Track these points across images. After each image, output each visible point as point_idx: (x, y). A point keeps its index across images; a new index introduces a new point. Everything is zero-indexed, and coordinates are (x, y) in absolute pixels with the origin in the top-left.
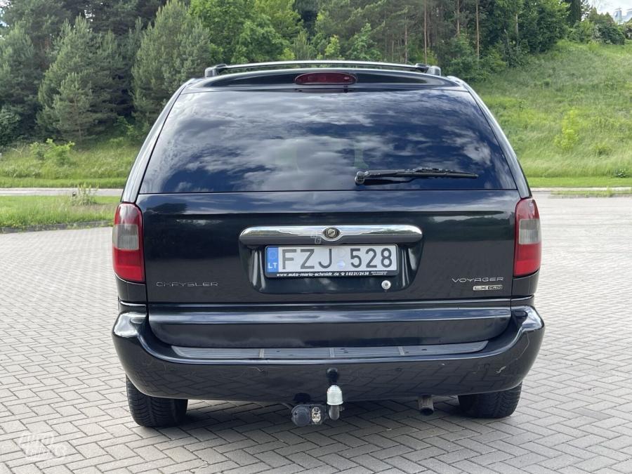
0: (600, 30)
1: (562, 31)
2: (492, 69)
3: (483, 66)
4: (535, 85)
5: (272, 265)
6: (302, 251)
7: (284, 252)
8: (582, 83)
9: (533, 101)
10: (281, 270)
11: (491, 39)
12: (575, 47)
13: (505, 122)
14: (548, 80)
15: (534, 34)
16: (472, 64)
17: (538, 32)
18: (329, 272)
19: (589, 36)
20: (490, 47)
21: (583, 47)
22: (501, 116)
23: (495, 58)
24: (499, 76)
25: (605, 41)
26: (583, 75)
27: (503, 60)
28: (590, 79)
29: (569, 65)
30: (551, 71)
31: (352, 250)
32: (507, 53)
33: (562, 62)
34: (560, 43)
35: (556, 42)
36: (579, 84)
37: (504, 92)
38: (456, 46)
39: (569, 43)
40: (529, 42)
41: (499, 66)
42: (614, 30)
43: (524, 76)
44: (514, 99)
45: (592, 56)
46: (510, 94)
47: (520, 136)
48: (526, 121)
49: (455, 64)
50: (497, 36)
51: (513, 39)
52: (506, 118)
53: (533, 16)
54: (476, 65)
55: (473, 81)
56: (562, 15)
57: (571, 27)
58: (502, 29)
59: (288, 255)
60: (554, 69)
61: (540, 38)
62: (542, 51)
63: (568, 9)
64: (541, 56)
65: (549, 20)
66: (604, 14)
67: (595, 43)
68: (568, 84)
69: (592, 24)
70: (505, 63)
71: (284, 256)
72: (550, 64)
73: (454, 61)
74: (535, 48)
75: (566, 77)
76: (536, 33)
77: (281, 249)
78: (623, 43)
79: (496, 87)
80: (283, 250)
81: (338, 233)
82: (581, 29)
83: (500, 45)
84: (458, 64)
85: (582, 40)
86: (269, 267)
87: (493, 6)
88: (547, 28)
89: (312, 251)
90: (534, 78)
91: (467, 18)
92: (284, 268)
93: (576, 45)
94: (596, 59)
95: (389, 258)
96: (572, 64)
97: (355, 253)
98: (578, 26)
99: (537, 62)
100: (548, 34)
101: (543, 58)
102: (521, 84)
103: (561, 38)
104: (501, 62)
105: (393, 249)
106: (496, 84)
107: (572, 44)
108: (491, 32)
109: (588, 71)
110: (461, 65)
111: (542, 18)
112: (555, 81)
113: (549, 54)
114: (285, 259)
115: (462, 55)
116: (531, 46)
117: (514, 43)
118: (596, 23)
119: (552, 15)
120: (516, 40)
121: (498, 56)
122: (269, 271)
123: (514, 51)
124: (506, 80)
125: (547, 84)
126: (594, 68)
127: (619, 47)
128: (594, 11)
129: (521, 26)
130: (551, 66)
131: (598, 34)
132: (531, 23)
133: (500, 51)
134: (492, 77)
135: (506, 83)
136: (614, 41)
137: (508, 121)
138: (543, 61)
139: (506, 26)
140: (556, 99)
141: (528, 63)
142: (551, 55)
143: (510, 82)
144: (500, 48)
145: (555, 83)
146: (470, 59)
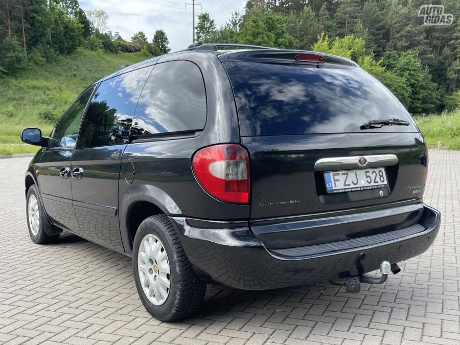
0: (103, 43)
1: (80, 42)
2: (35, 62)
3: (29, 60)
4: (67, 75)
5: (329, 185)
6: (343, 174)
7: (334, 175)
8: (97, 76)
9: (67, 86)
10: (334, 188)
11: (33, 43)
12: (88, 53)
13: (51, 99)
14: (74, 73)
15: (62, 42)
16: (23, 58)
17: (65, 41)
18: (358, 187)
19: (96, 46)
20: (33, 48)
21: (93, 53)
22: (48, 95)
23: (38, 55)
24: (40, 68)
25: (106, 51)
26: (96, 71)
27: (42, 57)
28: (101, 74)
29: (86, 64)
30: (76, 67)
31: (366, 172)
32: (45, 53)
33: (82, 62)
34: (79, 49)
35: (76, 49)
36: (95, 77)
37: (46, 79)
38: (10, 45)
39: (84, 50)
40: (59, 46)
41: (40, 61)
42: (112, 44)
43: (58, 69)
44: (54, 84)
45: (100, 59)
46: (51, 80)
47: (63, 108)
48: (66, 99)
49: (10, 57)
50: (37, 41)
51: (48, 43)
52: (51, 96)
53: (60, 29)
54: (25, 59)
55: (24, 70)
56: (79, 31)
57: (85, 39)
58: (40, 36)
59: (336, 177)
60: (77, 66)
61: (66, 45)
62: (68, 53)
63: (83, 28)
64: (68, 57)
65: (72, 33)
66: (104, 34)
67: (101, 51)
68: (88, 76)
69: (98, 40)
70: (44, 59)
71: (334, 178)
72: (74, 63)
73: (9, 55)
74: (64, 52)
75: (86, 72)
76: (63, 41)
77: (331, 174)
78: (117, 53)
79: (41, 75)
80: (333, 174)
81: (365, 161)
82: (91, 41)
83: (40, 46)
84: (12, 57)
85: (92, 49)
86: (328, 186)
87: (34, 20)
88: (70, 39)
89: (347, 174)
90: (65, 71)
91: (16, 25)
92: (336, 187)
93: (88, 51)
94: (103, 61)
95: (382, 176)
96: (88, 63)
97: (368, 174)
98: (89, 40)
99: (66, 60)
100: (71, 43)
101: (69, 58)
102: (57, 74)
103: (79, 46)
104: (41, 58)
105: (383, 170)
106: (39, 73)
107: (86, 50)
108: (33, 37)
109: (99, 69)
110: (15, 58)
111: (66, 32)
112: (79, 73)
113: (73, 55)
114: (335, 181)
115: (14, 51)
116: (60, 50)
117: (49, 46)
118: (100, 39)
119: (73, 30)
120: (49, 44)
121: (39, 54)
122: (329, 189)
123: (50, 52)
124: (46, 71)
125: (75, 75)
126: (103, 67)
127: (115, 55)
128: (97, 30)
129: (53, 36)
130: (75, 64)
131: (102, 46)
132: (59, 34)
133: (40, 51)
134: (36, 68)
135: (47, 73)
136: (112, 51)
137: (53, 98)
138: (69, 60)
139: (43, 35)
140: (82, 85)
141: (60, 61)
142: (74, 57)
143: (50, 72)
144: (40, 49)
145: (80, 75)
146: (21, 54)
